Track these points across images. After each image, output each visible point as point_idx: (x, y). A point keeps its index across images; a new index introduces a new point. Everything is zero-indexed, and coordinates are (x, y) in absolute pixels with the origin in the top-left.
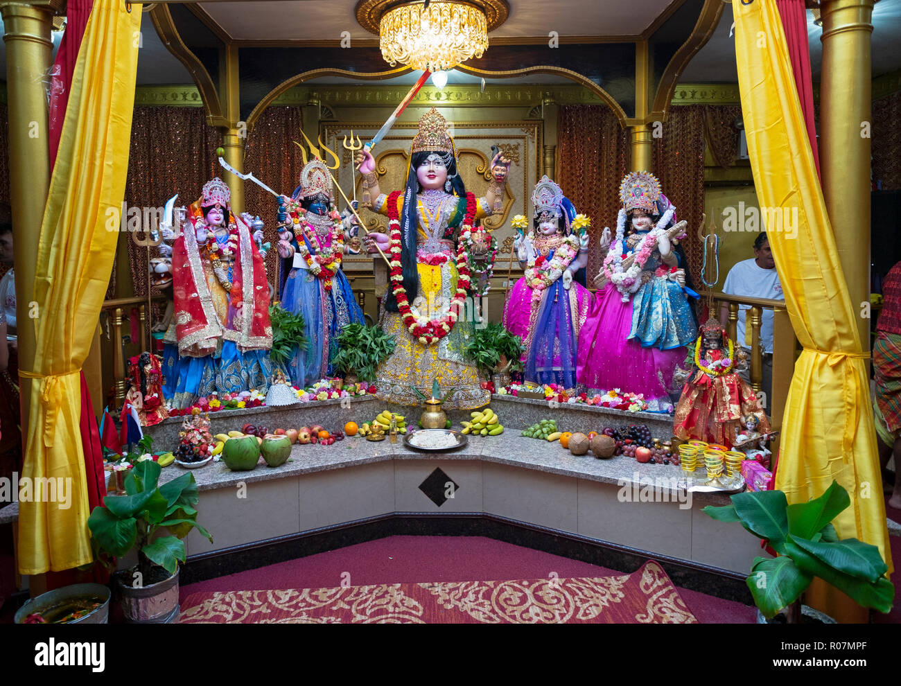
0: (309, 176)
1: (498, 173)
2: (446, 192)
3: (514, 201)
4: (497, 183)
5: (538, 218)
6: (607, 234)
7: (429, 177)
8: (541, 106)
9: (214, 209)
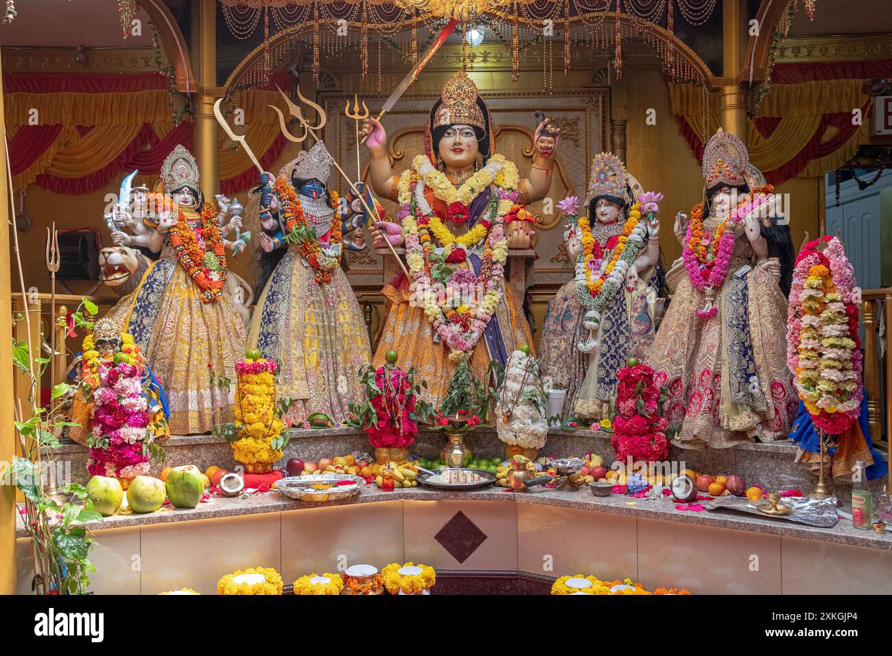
3: (573, 191)
8: (607, 68)
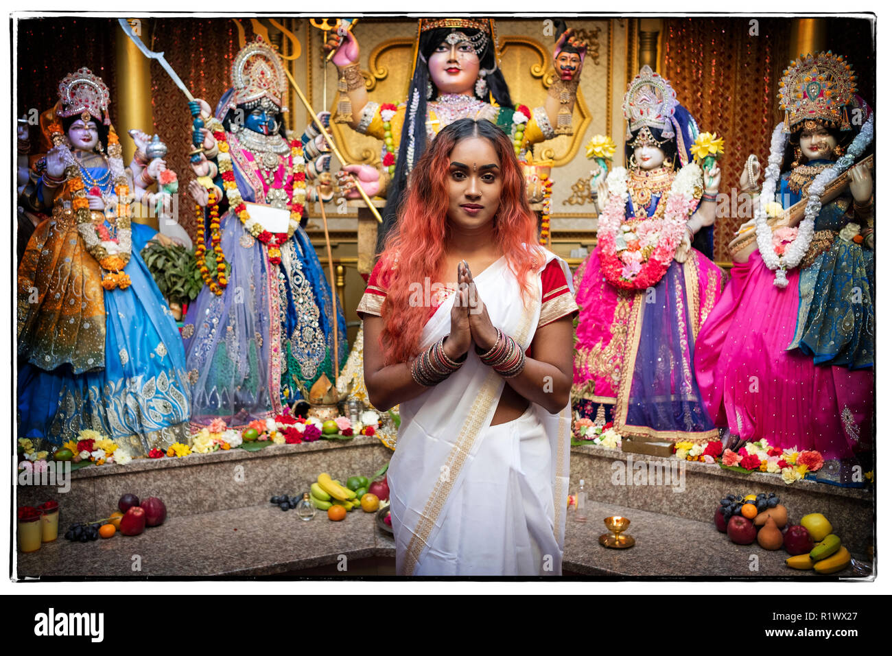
0: (246, 68)
1: (564, 64)
2: (478, 98)
3: (591, 120)
4: (564, 81)
5: (632, 140)
6: (754, 167)
7: (449, 71)
9: (80, 122)
